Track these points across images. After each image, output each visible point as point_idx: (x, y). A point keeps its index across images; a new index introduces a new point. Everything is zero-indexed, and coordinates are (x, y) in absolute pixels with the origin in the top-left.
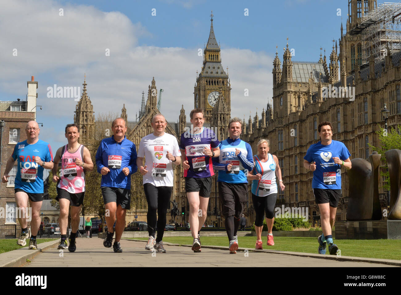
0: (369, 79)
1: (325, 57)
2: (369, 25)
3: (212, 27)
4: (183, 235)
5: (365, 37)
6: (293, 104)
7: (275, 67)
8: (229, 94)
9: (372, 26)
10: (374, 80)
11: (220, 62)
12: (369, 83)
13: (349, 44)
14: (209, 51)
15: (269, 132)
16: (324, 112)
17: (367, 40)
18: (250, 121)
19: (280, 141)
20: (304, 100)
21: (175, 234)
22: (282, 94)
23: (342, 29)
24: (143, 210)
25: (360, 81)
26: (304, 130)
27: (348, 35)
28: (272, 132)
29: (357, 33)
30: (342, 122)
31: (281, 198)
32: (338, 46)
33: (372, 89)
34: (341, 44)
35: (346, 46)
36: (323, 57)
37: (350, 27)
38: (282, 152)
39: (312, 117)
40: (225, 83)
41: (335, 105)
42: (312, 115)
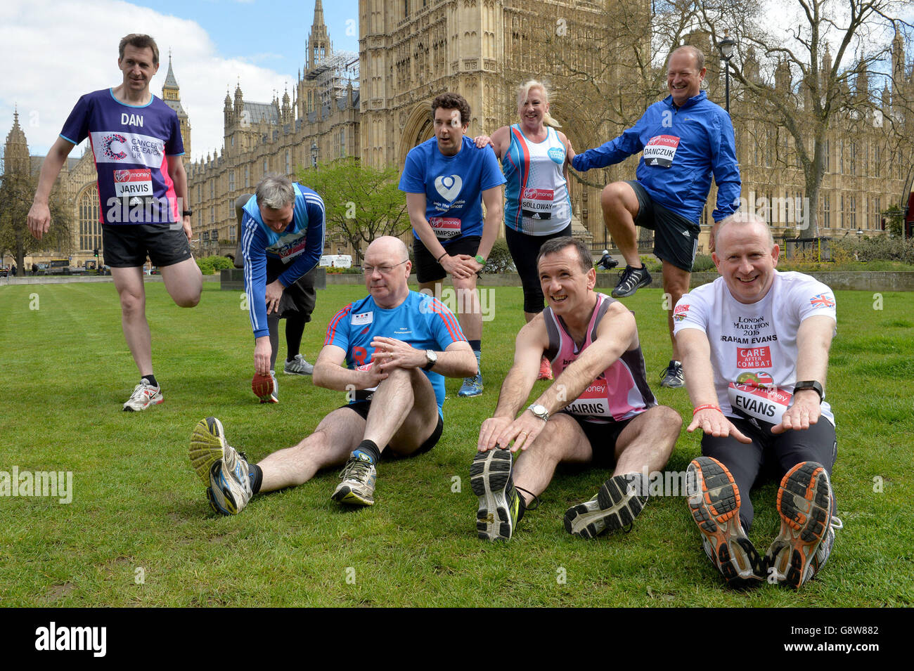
0: (316, 122)
1: (278, 99)
2: (324, 71)
3: (170, 64)
4: (95, 281)
5: (320, 83)
6: (245, 145)
7: (226, 105)
8: (189, 134)
9: (326, 73)
10: (320, 123)
11: (179, 101)
12: (316, 125)
13: (306, 90)
14: (168, 89)
15: (221, 173)
16: (274, 154)
17: (321, 86)
18: (202, 161)
19: (231, 181)
20: (255, 141)
21: (85, 279)
22: (233, 134)
23: (299, 75)
24: (89, 251)
25: (307, 123)
26: (254, 171)
27: (305, 81)
28: (223, 172)
29: (313, 78)
30: (290, 164)
31: (232, 240)
32: (296, 91)
33: (319, 131)
34: (298, 90)
35: (303, 91)
36: (276, 99)
37: (307, 73)
38: (233, 192)
39: (262, 158)
40: (185, 123)
41: (284, 147)
42: (262, 156)
